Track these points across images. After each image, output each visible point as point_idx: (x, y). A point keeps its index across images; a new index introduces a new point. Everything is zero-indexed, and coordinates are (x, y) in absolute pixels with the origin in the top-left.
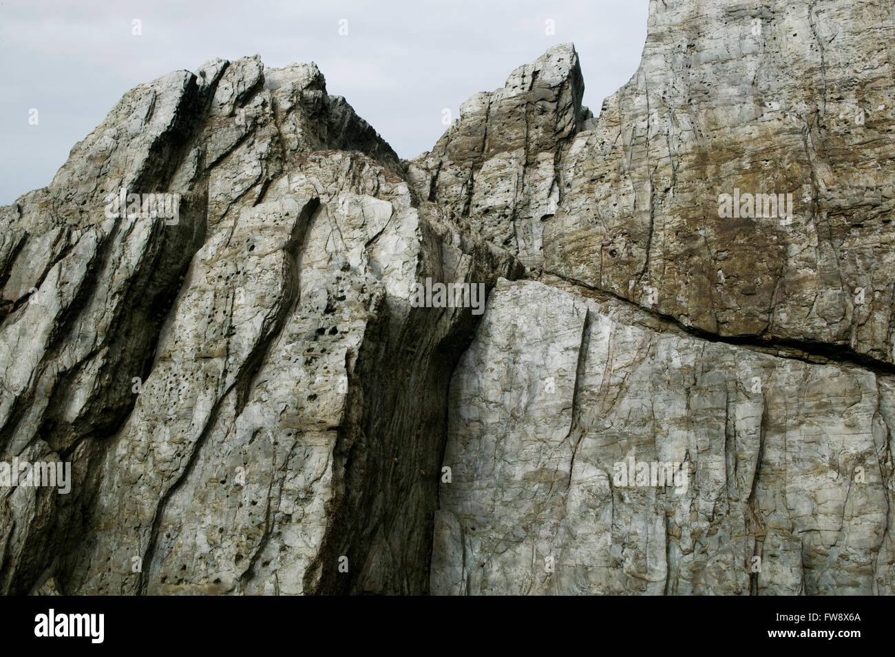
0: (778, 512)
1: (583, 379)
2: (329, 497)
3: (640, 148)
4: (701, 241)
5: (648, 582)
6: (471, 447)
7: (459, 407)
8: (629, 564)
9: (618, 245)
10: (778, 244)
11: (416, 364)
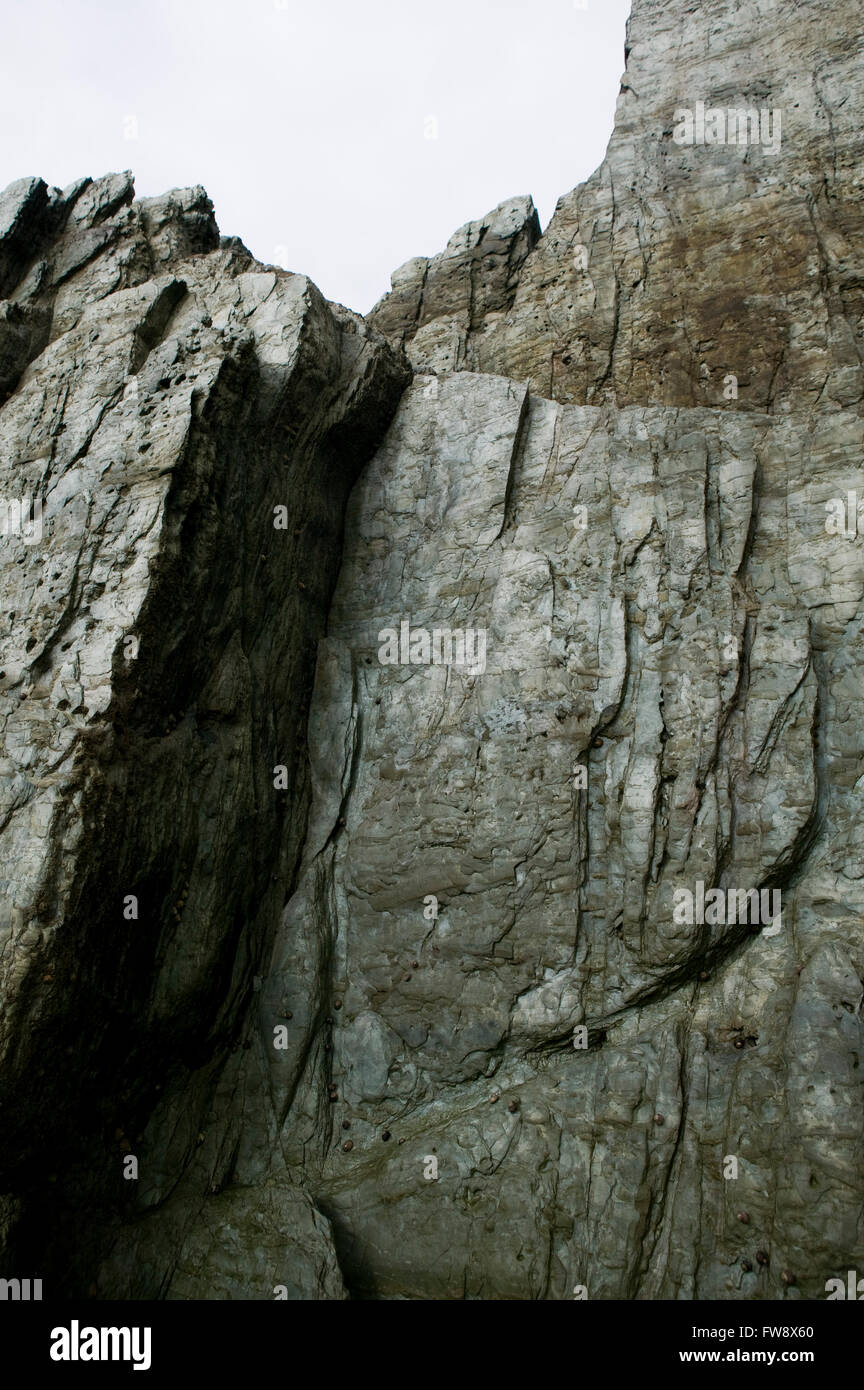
0: (778, 589)
1: (521, 473)
2: (156, 552)
3: (603, 244)
4: (679, 334)
5: (599, 678)
6: (372, 569)
7: (359, 524)
8: (575, 661)
9: (573, 351)
10: (778, 325)
11: (298, 451)
